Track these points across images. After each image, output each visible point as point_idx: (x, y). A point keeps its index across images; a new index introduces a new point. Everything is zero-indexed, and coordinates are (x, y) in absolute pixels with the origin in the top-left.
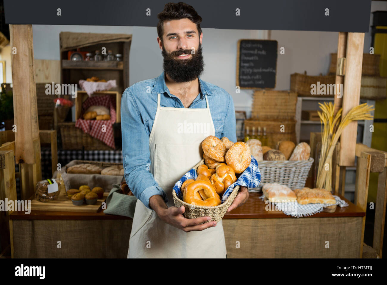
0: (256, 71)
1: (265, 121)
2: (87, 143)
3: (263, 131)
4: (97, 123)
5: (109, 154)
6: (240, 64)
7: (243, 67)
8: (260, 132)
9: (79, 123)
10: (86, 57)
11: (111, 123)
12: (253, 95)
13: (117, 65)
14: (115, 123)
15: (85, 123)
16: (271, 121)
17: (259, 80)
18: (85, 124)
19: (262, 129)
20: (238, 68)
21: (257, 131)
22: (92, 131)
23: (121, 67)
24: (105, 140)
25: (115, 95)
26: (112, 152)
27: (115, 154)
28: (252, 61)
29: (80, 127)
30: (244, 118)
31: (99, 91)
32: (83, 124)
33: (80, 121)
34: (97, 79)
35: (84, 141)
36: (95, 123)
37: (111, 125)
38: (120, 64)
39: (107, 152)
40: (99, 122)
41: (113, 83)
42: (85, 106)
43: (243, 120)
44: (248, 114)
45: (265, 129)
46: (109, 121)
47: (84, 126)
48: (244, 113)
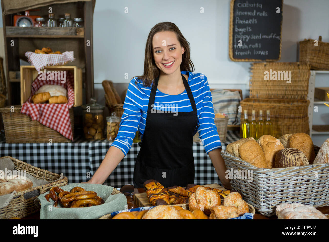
0: (254, 37)
1: (267, 101)
2: (37, 133)
3: (265, 115)
4: (49, 107)
5: (66, 147)
6: (234, 29)
7: (238, 33)
8: (263, 117)
9: (25, 108)
10: (36, 22)
11: (67, 106)
12: (251, 69)
13: (76, 32)
14: (73, 107)
15: (34, 107)
16: (275, 102)
17: (258, 49)
18: (33, 109)
19: (265, 112)
20: (232, 34)
21: (257, 115)
22: (43, 117)
23: (81, 35)
24: (60, 128)
25: (73, 70)
26: (70, 144)
27: (73, 147)
28: (249, 25)
29: (28, 113)
30: (240, 99)
31: (51, 65)
32: (31, 109)
33: (27, 105)
34: (49, 50)
35: (33, 130)
36: (46, 107)
37: (67, 110)
38: (81, 31)
39: (63, 144)
40: (51, 106)
41: (70, 55)
42: (35, 86)
43: (239, 101)
44: (244, 93)
45: (268, 112)
46: (65, 105)
47: (32, 112)
48: (240, 92)
